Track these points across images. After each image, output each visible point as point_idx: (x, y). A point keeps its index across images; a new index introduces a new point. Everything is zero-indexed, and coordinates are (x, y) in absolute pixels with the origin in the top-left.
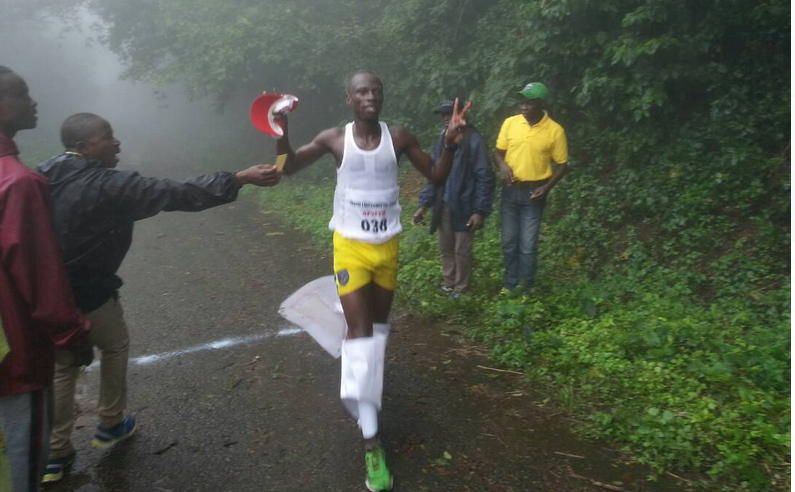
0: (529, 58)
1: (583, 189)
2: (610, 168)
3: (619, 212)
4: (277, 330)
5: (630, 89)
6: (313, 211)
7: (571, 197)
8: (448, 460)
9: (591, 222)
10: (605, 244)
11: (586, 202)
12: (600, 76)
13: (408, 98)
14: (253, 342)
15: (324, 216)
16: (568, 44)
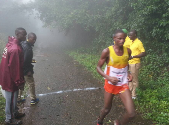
0: (141, 24)
1: (154, 57)
2: (161, 52)
3: (163, 64)
4: (73, 89)
5: (165, 32)
6: (86, 61)
7: (151, 59)
8: (110, 122)
9: (156, 66)
10: (159, 72)
11: (154, 61)
12: (157, 29)
13: (112, 33)
14: (67, 92)
15: (89, 62)
16: (150, 21)
